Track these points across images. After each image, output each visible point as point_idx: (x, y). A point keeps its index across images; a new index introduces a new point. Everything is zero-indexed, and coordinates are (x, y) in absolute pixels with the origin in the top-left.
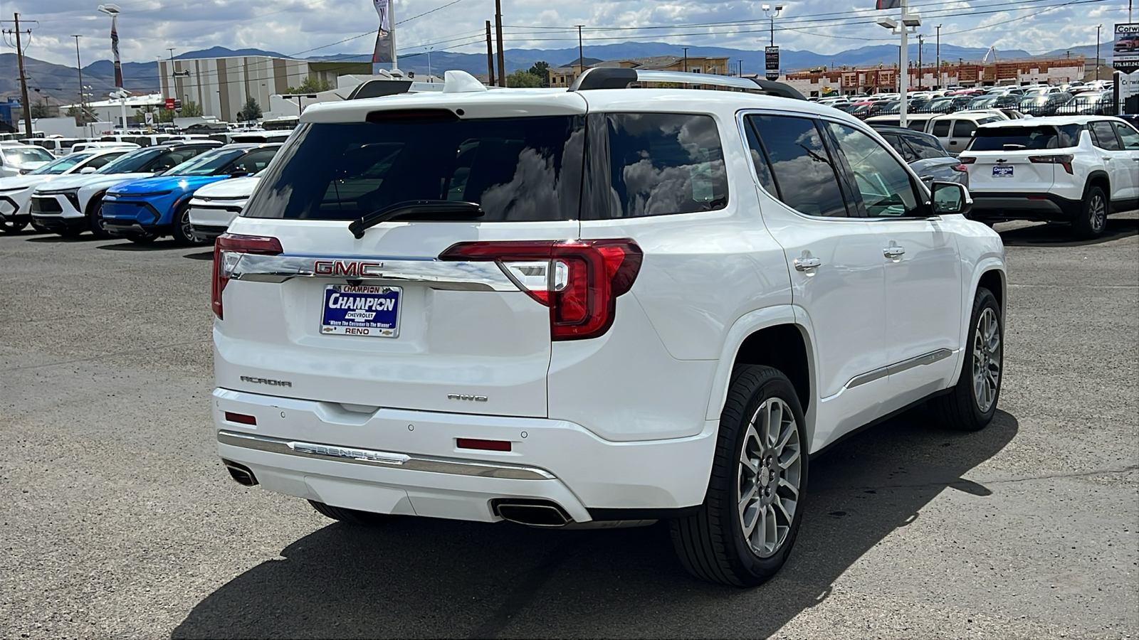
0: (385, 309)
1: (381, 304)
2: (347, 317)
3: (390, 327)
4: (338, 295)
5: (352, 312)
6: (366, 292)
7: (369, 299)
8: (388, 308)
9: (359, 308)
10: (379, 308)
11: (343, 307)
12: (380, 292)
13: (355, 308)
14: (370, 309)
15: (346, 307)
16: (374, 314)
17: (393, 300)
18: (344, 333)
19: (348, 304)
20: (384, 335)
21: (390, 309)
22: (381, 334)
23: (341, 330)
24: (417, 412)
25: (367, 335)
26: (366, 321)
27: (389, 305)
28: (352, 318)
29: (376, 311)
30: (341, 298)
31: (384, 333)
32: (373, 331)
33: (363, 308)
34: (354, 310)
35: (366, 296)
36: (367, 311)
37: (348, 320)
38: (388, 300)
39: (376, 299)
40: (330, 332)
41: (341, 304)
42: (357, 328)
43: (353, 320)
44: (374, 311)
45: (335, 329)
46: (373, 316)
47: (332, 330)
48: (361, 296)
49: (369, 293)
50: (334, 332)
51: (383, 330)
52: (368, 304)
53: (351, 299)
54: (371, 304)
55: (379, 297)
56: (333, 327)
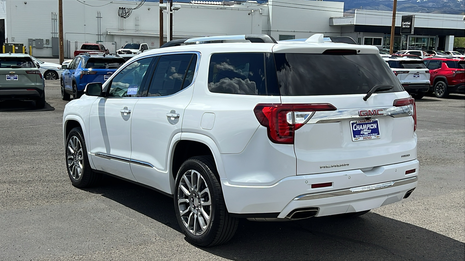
0: (374, 128)
1: (372, 126)
2: (361, 133)
3: (378, 135)
4: (356, 125)
5: (363, 131)
6: (366, 122)
7: (368, 125)
8: (375, 127)
9: (365, 129)
10: (372, 128)
11: (359, 129)
12: (372, 122)
13: (363, 129)
14: (369, 129)
15: (360, 129)
16: (371, 130)
17: (376, 124)
18: (363, 139)
19: (360, 128)
20: (377, 138)
21: (376, 128)
22: (376, 138)
23: (362, 138)
24: (393, 165)
25: (371, 139)
26: (369, 133)
27: (375, 126)
28: (363, 133)
29: (371, 129)
30: (357, 126)
31: (376, 137)
32: (373, 137)
33: (366, 129)
34: (363, 130)
35: (367, 124)
36: (368, 130)
37: (362, 134)
38: (374, 124)
39: (370, 125)
40: (358, 140)
41: (358, 128)
42: (367, 137)
43: (364, 134)
44: (370, 129)
45: (359, 138)
46: (370, 131)
47: (358, 139)
48: (365, 124)
49: (368, 122)
50: (359, 140)
51: (376, 136)
52: (368, 127)
53: (361, 126)
54: (369, 127)
55: (371, 123)
56: (358, 138)
